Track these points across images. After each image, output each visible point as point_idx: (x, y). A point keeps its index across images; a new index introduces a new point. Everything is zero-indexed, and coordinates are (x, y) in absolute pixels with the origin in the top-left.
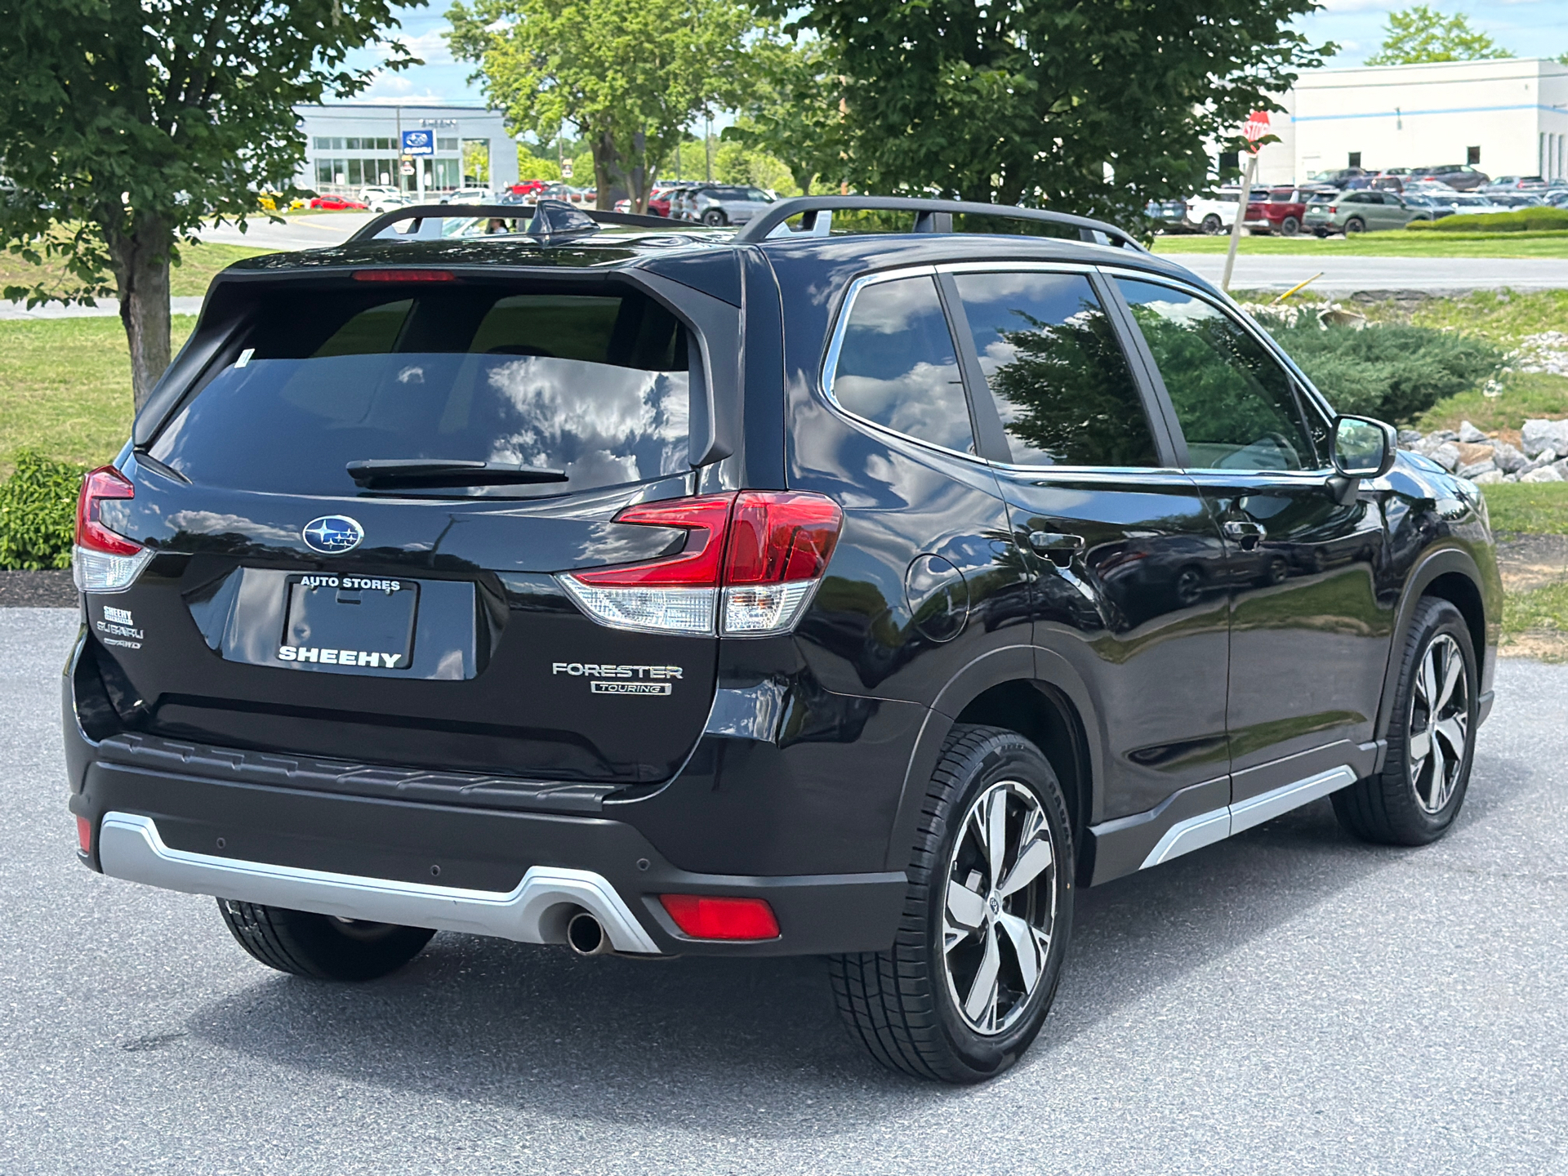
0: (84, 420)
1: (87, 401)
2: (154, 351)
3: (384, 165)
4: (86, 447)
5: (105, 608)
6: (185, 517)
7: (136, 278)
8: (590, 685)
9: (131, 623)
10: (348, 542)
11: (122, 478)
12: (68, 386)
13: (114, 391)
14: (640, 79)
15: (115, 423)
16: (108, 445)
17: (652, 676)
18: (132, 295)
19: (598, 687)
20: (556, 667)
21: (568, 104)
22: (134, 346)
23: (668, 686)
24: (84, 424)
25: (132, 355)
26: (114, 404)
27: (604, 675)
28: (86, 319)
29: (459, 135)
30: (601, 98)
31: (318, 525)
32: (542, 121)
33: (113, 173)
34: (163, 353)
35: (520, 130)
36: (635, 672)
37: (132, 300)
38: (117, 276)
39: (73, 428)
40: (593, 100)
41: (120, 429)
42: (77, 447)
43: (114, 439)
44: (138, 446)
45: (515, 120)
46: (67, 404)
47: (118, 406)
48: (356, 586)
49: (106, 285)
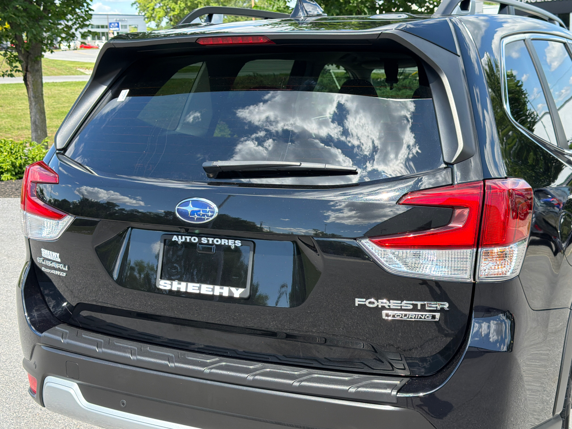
0: (8, 120)
1: (10, 113)
2: (37, 94)
3: (103, 34)
4: (10, 129)
5: (42, 249)
6: (86, 190)
7: (29, 66)
8: (381, 314)
9: (59, 260)
10: (208, 216)
11: (50, 170)
12: (3, 108)
13: (19, 109)
14: (189, 4)
15: (20, 121)
16: (18, 129)
17: (427, 308)
18: (28, 73)
19: (387, 315)
20: (358, 301)
21: (165, 12)
22: (29, 93)
23: (438, 315)
24: (9, 121)
25: (28, 97)
26: (19, 114)
27: (391, 307)
28: (8, 84)
29: (128, 24)
30: (176, 10)
31: (186, 204)
32: (157, 18)
33: (21, 24)
34: (40, 96)
35: (150, 21)
36: (415, 306)
37: (28, 75)
38: (22, 66)
39: (5, 123)
40: (174, 11)
41: (22, 123)
42: (7, 130)
43: (20, 127)
44: (59, 150)
45: (148, 18)
46: (2, 114)
47: (21, 115)
48: (211, 242)
49: (18, 69)
